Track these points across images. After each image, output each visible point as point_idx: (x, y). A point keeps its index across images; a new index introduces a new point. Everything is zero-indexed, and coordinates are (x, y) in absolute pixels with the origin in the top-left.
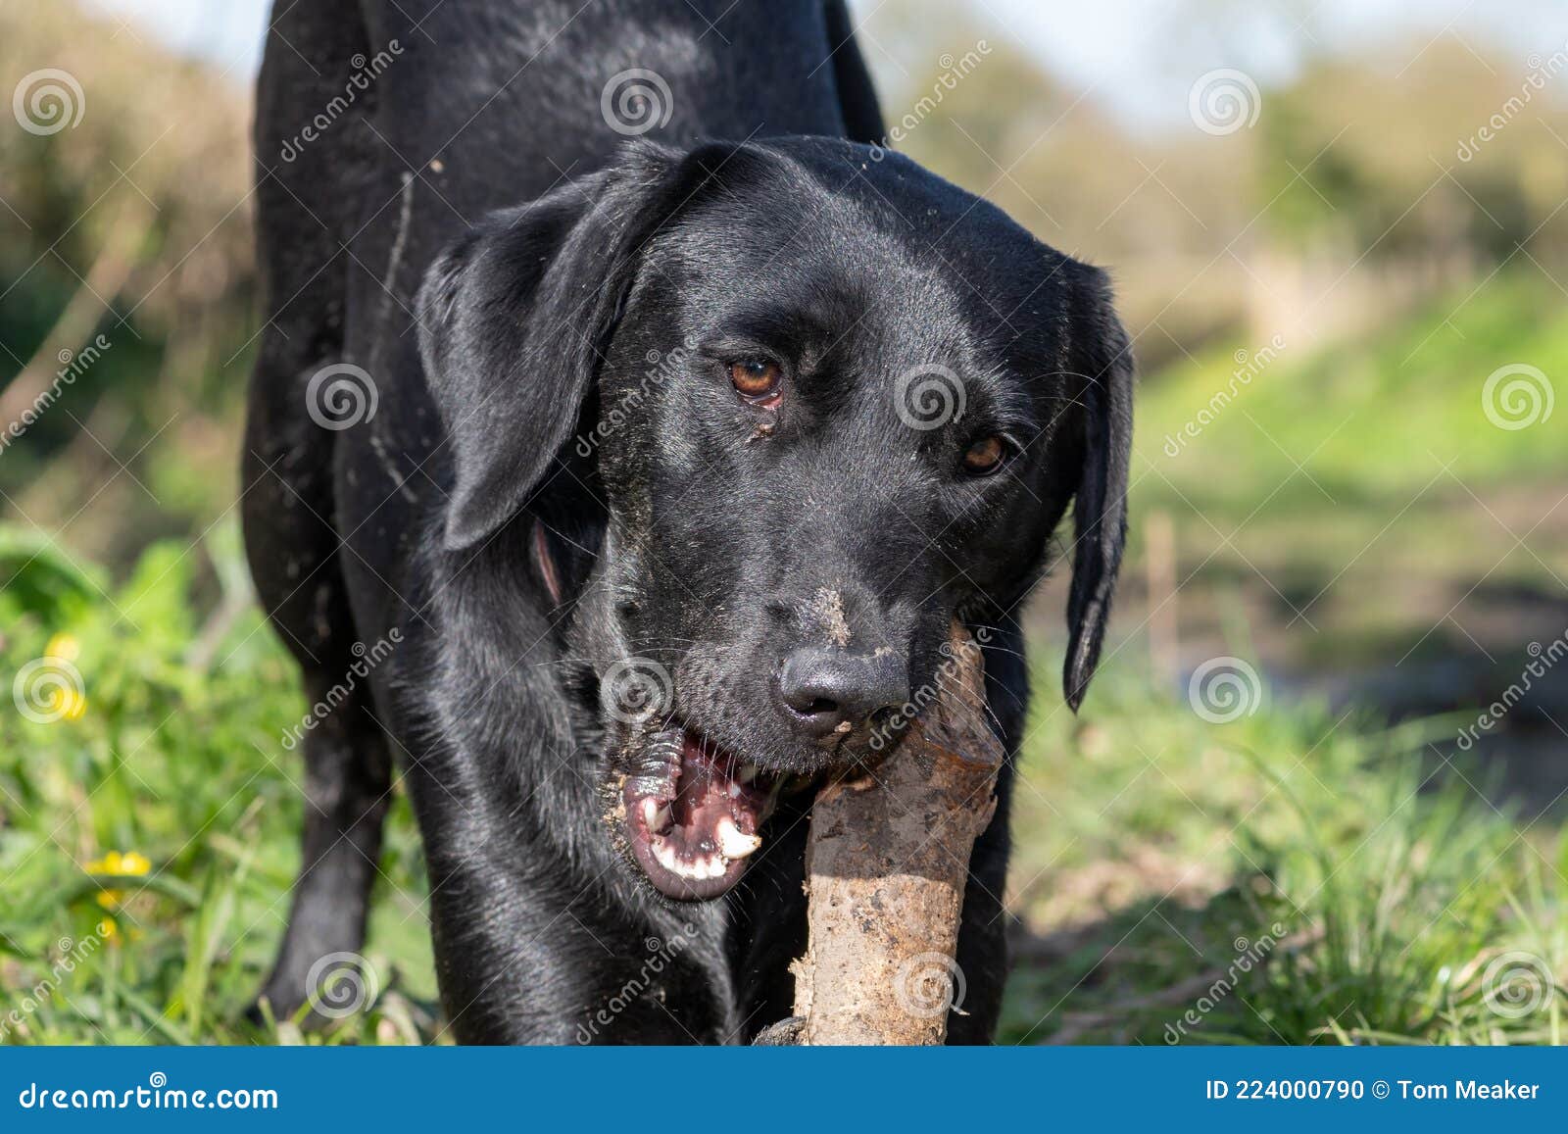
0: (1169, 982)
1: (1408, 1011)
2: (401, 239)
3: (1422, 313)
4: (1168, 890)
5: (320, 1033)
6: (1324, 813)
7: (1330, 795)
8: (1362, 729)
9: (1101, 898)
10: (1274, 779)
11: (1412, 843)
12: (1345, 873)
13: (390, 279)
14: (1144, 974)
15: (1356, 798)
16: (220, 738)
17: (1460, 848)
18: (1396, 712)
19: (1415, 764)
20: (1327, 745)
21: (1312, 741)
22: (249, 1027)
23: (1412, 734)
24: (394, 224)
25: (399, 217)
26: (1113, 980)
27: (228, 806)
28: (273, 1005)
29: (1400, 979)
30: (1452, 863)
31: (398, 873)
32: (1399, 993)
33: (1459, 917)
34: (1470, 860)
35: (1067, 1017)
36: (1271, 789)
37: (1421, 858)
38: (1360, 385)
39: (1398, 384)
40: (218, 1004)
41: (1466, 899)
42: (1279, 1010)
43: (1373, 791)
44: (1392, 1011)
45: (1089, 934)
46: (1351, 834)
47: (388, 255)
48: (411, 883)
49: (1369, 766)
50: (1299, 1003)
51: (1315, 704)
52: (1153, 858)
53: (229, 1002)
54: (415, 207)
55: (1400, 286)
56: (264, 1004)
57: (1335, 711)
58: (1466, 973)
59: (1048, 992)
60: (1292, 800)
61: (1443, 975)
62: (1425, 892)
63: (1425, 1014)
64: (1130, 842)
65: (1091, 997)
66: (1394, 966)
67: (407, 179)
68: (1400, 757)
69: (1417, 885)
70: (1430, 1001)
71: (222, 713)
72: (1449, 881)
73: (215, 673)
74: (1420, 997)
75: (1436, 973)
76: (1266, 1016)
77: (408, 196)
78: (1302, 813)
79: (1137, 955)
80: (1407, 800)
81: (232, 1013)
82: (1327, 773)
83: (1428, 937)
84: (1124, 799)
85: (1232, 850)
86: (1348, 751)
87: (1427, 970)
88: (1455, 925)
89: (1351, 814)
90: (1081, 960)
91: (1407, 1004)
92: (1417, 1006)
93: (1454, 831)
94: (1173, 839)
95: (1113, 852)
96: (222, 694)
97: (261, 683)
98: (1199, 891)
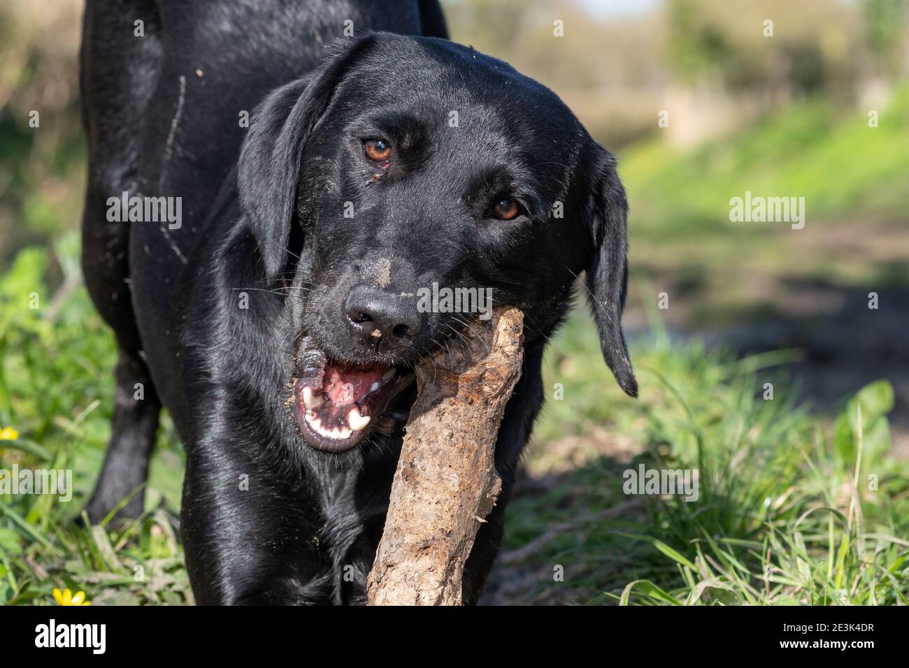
0: (609, 505)
1: (747, 523)
2: (178, 115)
3: (762, 122)
4: (609, 451)
5: (117, 531)
6: (700, 409)
7: (703, 399)
8: (722, 361)
9: (570, 457)
10: (672, 390)
11: (749, 425)
12: (711, 444)
13: (171, 136)
14: (595, 501)
15: (718, 400)
16: (61, 361)
17: (778, 429)
18: (742, 352)
19: (753, 381)
20: (703, 369)
21: (694, 368)
22: (77, 528)
23: (751, 363)
24: (174, 105)
25: (178, 101)
26: (576, 504)
27: (66, 401)
28: (90, 516)
29: (741, 504)
30: (773, 438)
31: (163, 440)
32: (741, 512)
33: (777, 469)
34: (783, 437)
35: (550, 525)
36: (669, 394)
37: (755, 435)
38: (725, 163)
39: (747, 164)
40: (58, 515)
41: (781, 459)
42: (673, 522)
43: (729, 397)
44: (737, 523)
45: (563, 477)
46: (716, 421)
47: (171, 123)
48: (171, 446)
49: (726, 382)
50: (683, 517)
51: (697, 346)
52: (601, 434)
53: (65, 513)
54: (186, 97)
55: (750, 106)
56: (84, 515)
57: (707, 351)
58: (780, 501)
59: (539, 511)
60: (682, 402)
61: (767, 502)
62: (757, 454)
63: (756, 524)
64: (588, 425)
65: (564, 514)
66: (739, 496)
67: (183, 79)
68: (744, 376)
69: (753, 451)
70: (759, 517)
71: (63, 346)
72: (771, 448)
73: (59, 324)
74: (754, 514)
75: (763, 501)
76: (666, 525)
77: (183, 90)
78: (687, 409)
79: (590, 489)
80: (748, 402)
81: (66, 520)
82: (702, 385)
83: (760, 480)
84: (585, 401)
85: (646, 430)
86: (714, 373)
87: (758, 499)
88: (774, 473)
89: (715, 409)
90: (558, 492)
91: (746, 518)
92: (752, 519)
93: (775, 420)
94: (613, 423)
95: (578, 431)
96: (62, 336)
97: (85, 329)
98: (627, 453)
